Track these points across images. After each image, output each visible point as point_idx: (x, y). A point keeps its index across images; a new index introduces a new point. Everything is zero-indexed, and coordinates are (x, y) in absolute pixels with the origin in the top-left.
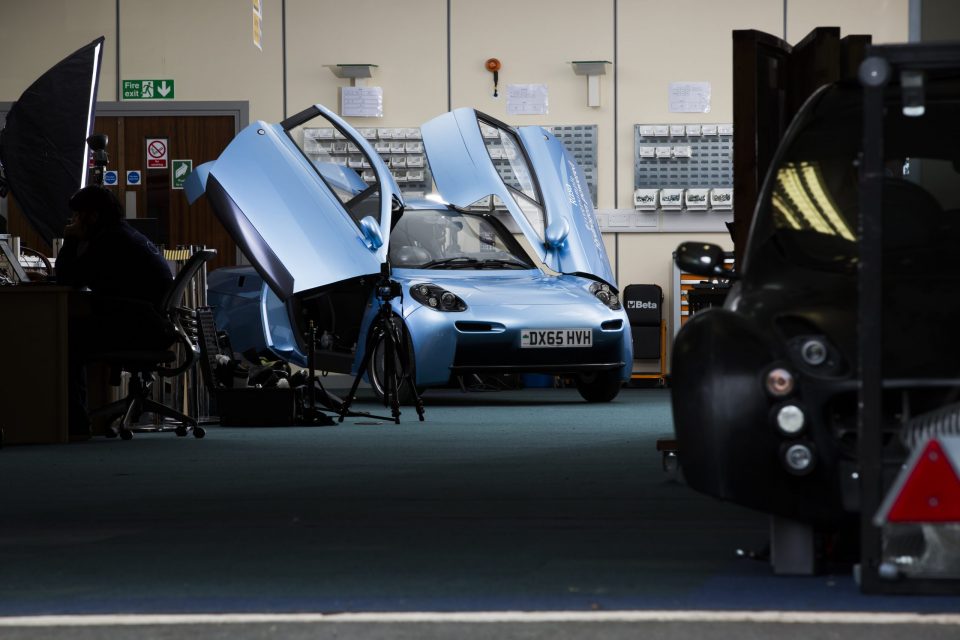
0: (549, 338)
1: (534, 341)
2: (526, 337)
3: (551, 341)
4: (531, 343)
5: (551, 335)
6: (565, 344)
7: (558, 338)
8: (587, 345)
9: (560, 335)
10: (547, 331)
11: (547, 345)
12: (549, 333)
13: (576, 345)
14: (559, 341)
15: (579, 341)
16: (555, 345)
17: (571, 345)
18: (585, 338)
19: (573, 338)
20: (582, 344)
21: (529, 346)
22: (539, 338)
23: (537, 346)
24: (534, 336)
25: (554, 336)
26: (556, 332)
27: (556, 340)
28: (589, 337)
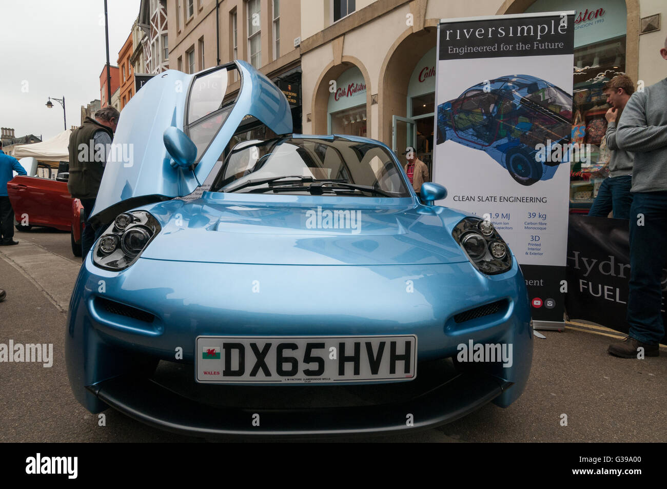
0: (280, 360)
1: (235, 366)
2: (211, 354)
3: (287, 367)
4: (228, 372)
5: (287, 353)
6: (331, 376)
7: (308, 359)
8: (400, 375)
9: (315, 353)
10: (276, 341)
11: (275, 379)
12: (281, 347)
13: (366, 375)
14: (314, 366)
15: (375, 368)
16: (300, 378)
17: (349, 376)
18: (394, 358)
19: (356, 359)
20: (384, 375)
21: (220, 379)
22: (251, 360)
23: (246, 378)
24: (235, 353)
25: (299, 354)
26: (302, 342)
27: (302, 366)
28: (406, 357)
